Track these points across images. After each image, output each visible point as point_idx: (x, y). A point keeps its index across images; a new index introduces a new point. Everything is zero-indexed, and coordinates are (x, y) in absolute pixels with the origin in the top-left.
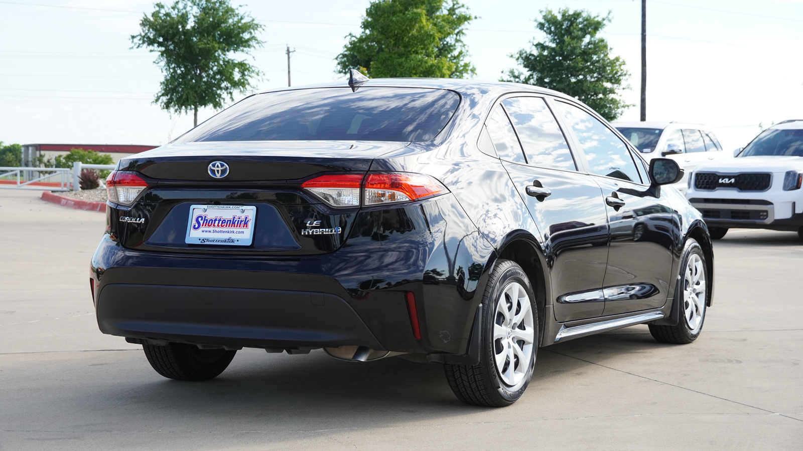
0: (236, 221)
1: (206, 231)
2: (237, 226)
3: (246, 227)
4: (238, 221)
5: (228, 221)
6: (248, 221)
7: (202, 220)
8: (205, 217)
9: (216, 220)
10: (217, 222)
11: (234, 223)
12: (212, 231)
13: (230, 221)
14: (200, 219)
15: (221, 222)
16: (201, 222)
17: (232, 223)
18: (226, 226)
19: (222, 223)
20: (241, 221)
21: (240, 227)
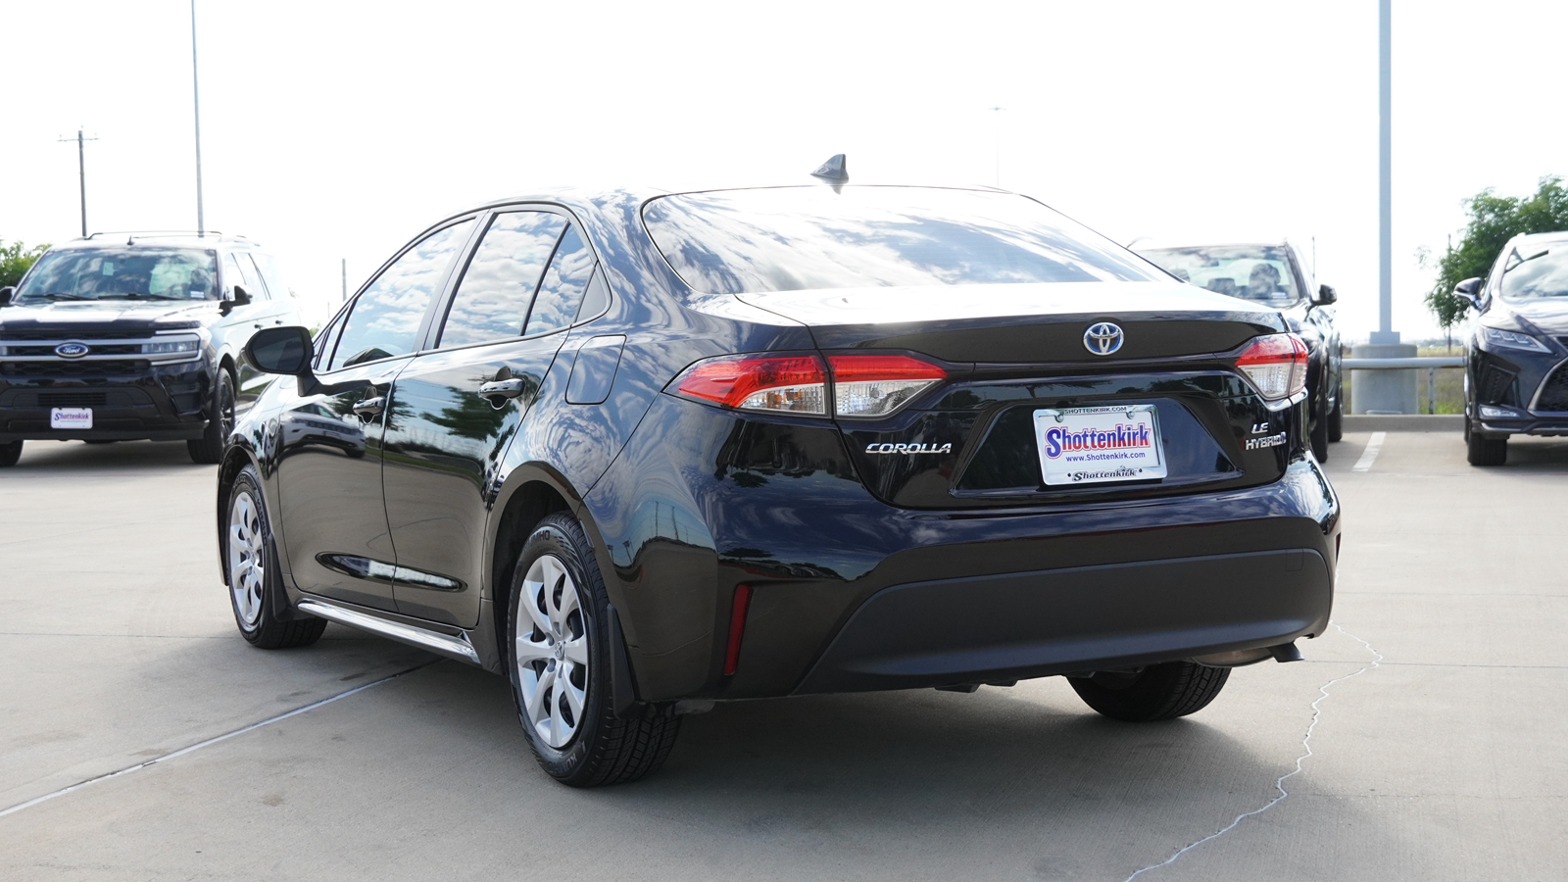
0: (1124, 434)
1: (1075, 459)
2: (1129, 445)
3: (1146, 444)
4: (1129, 434)
5: (1109, 435)
6: (1146, 433)
7: (1059, 437)
8: (1064, 431)
9: (1085, 436)
10: (1089, 439)
11: (1121, 439)
12: (1085, 458)
13: (1114, 435)
14: (1055, 436)
15: (1096, 439)
16: (1060, 441)
17: (1119, 438)
18: (1109, 446)
19: (1099, 440)
20: (1135, 435)
21: (1134, 444)
